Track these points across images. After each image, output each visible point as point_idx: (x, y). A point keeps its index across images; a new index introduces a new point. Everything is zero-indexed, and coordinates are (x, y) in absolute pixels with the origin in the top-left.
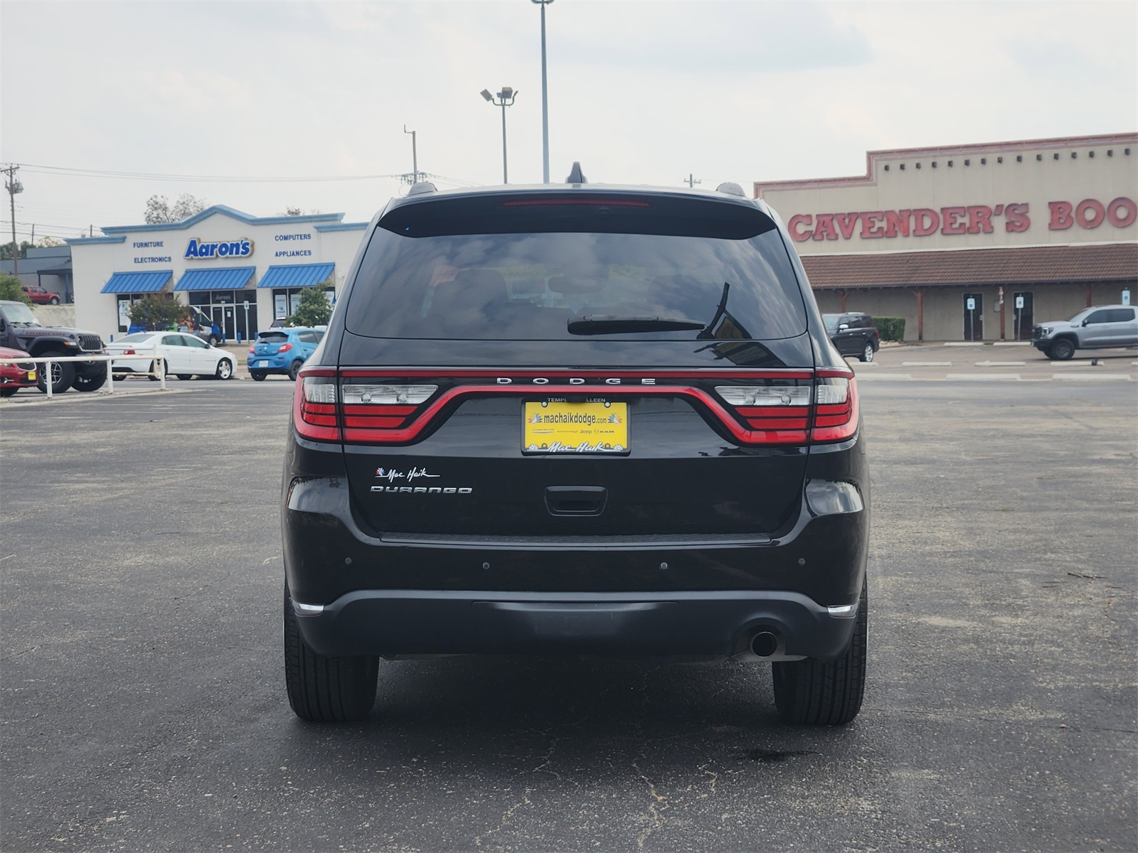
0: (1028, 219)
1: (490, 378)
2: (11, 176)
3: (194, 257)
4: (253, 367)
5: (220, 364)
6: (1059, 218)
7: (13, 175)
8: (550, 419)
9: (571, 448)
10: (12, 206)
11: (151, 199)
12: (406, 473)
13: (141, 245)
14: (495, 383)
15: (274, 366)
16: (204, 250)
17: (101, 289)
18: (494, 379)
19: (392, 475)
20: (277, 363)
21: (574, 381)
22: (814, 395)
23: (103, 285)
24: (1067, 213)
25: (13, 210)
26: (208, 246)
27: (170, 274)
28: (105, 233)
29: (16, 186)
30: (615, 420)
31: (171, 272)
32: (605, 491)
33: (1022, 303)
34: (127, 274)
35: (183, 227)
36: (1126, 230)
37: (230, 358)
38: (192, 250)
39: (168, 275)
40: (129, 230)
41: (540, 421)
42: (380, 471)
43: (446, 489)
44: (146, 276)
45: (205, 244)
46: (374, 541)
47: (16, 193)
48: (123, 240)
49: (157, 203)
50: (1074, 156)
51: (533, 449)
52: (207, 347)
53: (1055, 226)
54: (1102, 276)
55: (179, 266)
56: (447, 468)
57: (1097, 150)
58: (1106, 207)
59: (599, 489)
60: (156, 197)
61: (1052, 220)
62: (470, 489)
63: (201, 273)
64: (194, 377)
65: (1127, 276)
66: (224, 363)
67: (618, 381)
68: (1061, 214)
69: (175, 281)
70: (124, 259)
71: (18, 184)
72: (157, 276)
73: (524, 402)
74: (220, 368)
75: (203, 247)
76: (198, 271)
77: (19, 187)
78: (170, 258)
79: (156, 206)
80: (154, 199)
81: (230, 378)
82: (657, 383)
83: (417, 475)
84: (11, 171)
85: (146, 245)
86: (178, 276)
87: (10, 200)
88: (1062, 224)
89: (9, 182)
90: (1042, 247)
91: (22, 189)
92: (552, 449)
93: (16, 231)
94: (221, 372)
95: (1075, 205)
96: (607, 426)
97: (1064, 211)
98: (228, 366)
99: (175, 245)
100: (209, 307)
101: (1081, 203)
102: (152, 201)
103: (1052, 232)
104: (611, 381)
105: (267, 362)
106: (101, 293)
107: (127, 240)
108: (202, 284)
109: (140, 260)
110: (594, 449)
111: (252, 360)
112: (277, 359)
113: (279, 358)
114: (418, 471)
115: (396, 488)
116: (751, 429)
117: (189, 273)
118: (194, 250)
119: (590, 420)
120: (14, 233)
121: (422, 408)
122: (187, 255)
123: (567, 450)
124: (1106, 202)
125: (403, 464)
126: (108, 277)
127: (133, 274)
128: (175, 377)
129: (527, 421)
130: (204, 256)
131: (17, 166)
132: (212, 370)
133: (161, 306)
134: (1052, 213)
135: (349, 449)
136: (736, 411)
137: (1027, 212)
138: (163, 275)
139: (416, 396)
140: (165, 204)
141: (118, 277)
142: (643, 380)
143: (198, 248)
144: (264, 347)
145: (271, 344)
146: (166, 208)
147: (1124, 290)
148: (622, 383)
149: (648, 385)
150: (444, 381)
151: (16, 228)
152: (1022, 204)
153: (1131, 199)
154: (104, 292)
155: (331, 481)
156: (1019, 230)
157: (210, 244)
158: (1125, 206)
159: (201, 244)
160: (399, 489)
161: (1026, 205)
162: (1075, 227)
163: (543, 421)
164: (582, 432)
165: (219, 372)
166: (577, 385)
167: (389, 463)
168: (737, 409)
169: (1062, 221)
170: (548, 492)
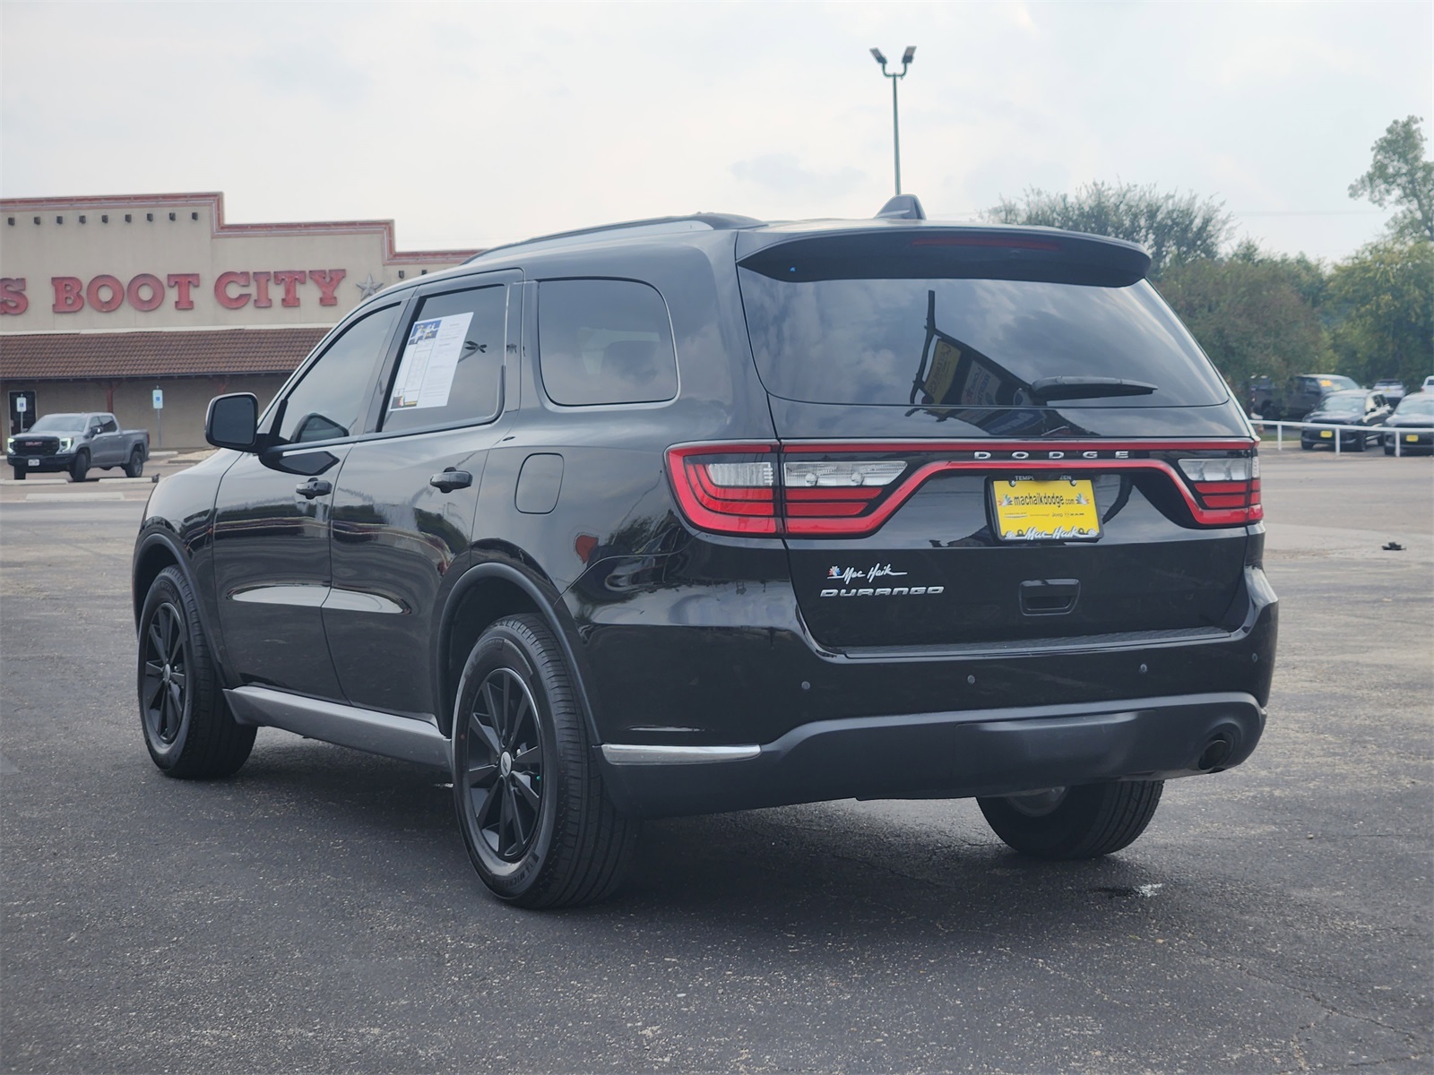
0: (24, 298)
6: (66, 298)
8: (1020, 501)
9: (1047, 535)
12: (866, 572)
14: (973, 458)
18: (970, 454)
19: (850, 574)
21: (1054, 455)
24: (75, 291)
30: (1083, 501)
32: (1078, 583)
33: (25, 405)
36: (152, 315)
41: (1010, 503)
42: (834, 570)
43: (913, 589)
50: (82, 220)
51: (1011, 536)
53: (59, 308)
54: (126, 371)
56: (916, 564)
57: (111, 214)
58: (125, 288)
61: (57, 299)
62: (942, 588)
65: (158, 372)
67: (1095, 454)
68: (68, 293)
73: (991, 481)
83: (880, 574)
88: (69, 305)
90: (41, 335)
92: (1030, 536)
95: (85, 282)
96: (1075, 508)
97: (72, 288)
101: (93, 280)
103: (56, 315)
104: (1088, 455)
110: (1069, 535)
114: (881, 569)
115: (854, 591)
116: (1204, 507)
119: (1058, 500)
121: (887, 490)
124: (125, 279)
125: (864, 560)
129: (998, 504)
134: (57, 291)
135: (793, 545)
137: (24, 290)
139: (878, 475)
142: (1118, 453)
147: (156, 389)
148: (1099, 457)
150: (914, 456)
152: (17, 279)
153: (158, 277)
155: (738, 586)
156: (13, 312)
158: (148, 285)
160: (857, 592)
161: (23, 280)
162: (87, 309)
163: (1014, 503)
164: (1054, 515)
166: (1053, 460)
167: (844, 559)
169: (69, 302)
170: (1023, 586)
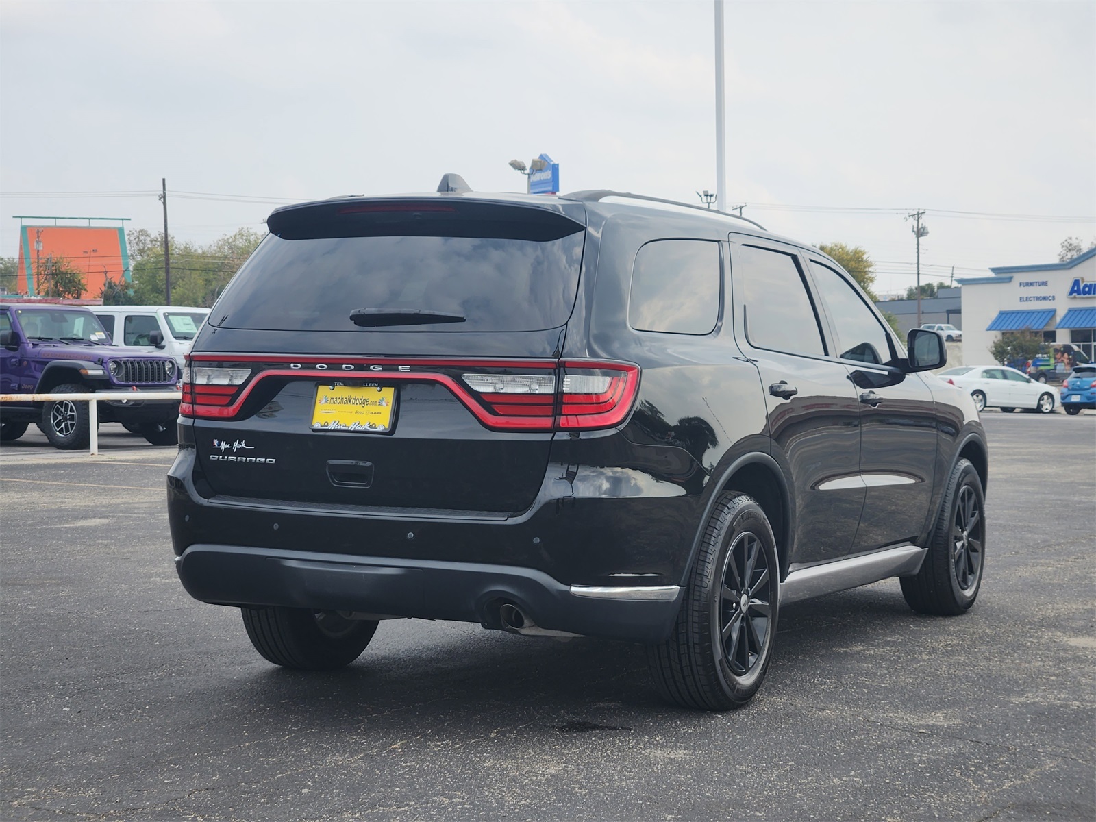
1: (285, 363)
2: (918, 221)
3: (1077, 296)
4: (1067, 401)
5: (1041, 398)
7: (920, 220)
8: (334, 401)
9: (345, 427)
10: (918, 248)
11: (1066, 241)
12: (232, 445)
13: (1027, 284)
15: (1086, 401)
16: (1087, 289)
17: (987, 327)
19: (224, 446)
20: (1088, 398)
21: (346, 367)
22: (559, 384)
23: (989, 322)
25: (918, 252)
26: (1091, 285)
27: (1052, 313)
28: (995, 273)
29: (922, 230)
30: (384, 403)
31: (1054, 311)
32: (371, 466)
34: (1013, 313)
35: (1068, 267)
37: (1052, 392)
38: (1076, 289)
39: (1051, 314)
40: (1015, 270)
41: (326, 402)
42: (216, 442)
43: (258, 459)
44: (1030, 314)
45: (1088, 284)
46: (204, 502)
47: (922, 235)
48: (1010, 279)
49: (1071, 245)
51: (318, 426)
52: (1028, 381)
55: (1062, 305)
56: (260, 442)
59: (368, 464)
60: (1070, 238)
62: (274, 460)
63: (1084, 312)
64: (1017, 410)
66: (1045, 397)
67: (380, 368)
69: (1058, 319)
70: (1010, 298)
71: (924, 228)
72: (1040, 314)
73: (317, 386)
74: (1042, 402)
75: (1086, 286)
76: (1081, 310)
77: (925, 231)
78: (1053, 297)
79: (1070, 247)
80: (1069, 241)
81: (1052, 412)
82: (411, 370)
83: (239, 446)
84: (919, 215)
85: (1032, 284)
86: (1061, 314)
87: (916, 242)
89: (916, 226)
91: (927, 233)
92: (331, 427)
93: (920, 272)
94: (1042, 406)
96: (376, 408)
98: (1050, 400)
99: (1060, 284)
100: (1091, 345)
102: (1066, 243)
104: (374, 368)
105: (1079, 396)
106: (987, 330)
107: (1013, 280)
108: (1083, 322)
109: (1025, 299)
110: (362, 429)
111: (1066, 395)
112: (1089, 395)
113: (1092, 393)
114: (239, 443)
115: (226, 457)
116: (496, 414)
117: (1072, 312)
118: (1077, 289)
119: (364, 402)
120: (918, 274)
121: (241, 388)
122: (1071, 293)
123: (342, 428)
125: (230, 436)
126: (995, 315)
127: (1018, 312)
128: (999, 409)
129: (317, 402)
130: (1087, 295)
131: (923, 211)
132: (1033, 404)
133: (1023, 342)
136: (481, 397)
138: (1046, 314)
139: (238, 378)
140: (1079, 246)
141: (1004, 315)
142: (400, 367)
143: (1081, 287)
144: (1077, 381)
145: (1084, 379)
146: (1080, 249)
148: (383, 370)
149: (404, 371)
150: (255, 365)
151: (920, 269)
154: (989, 329)
157: (1093, 283)
159: (1084, 283)
160: (228, 458)
163: (329, 402)
164: (357, 413)
165: (1040, 406)
166: (348, 371)
167: (220, 435)
168: (481, 395)
170: (328, 464)
